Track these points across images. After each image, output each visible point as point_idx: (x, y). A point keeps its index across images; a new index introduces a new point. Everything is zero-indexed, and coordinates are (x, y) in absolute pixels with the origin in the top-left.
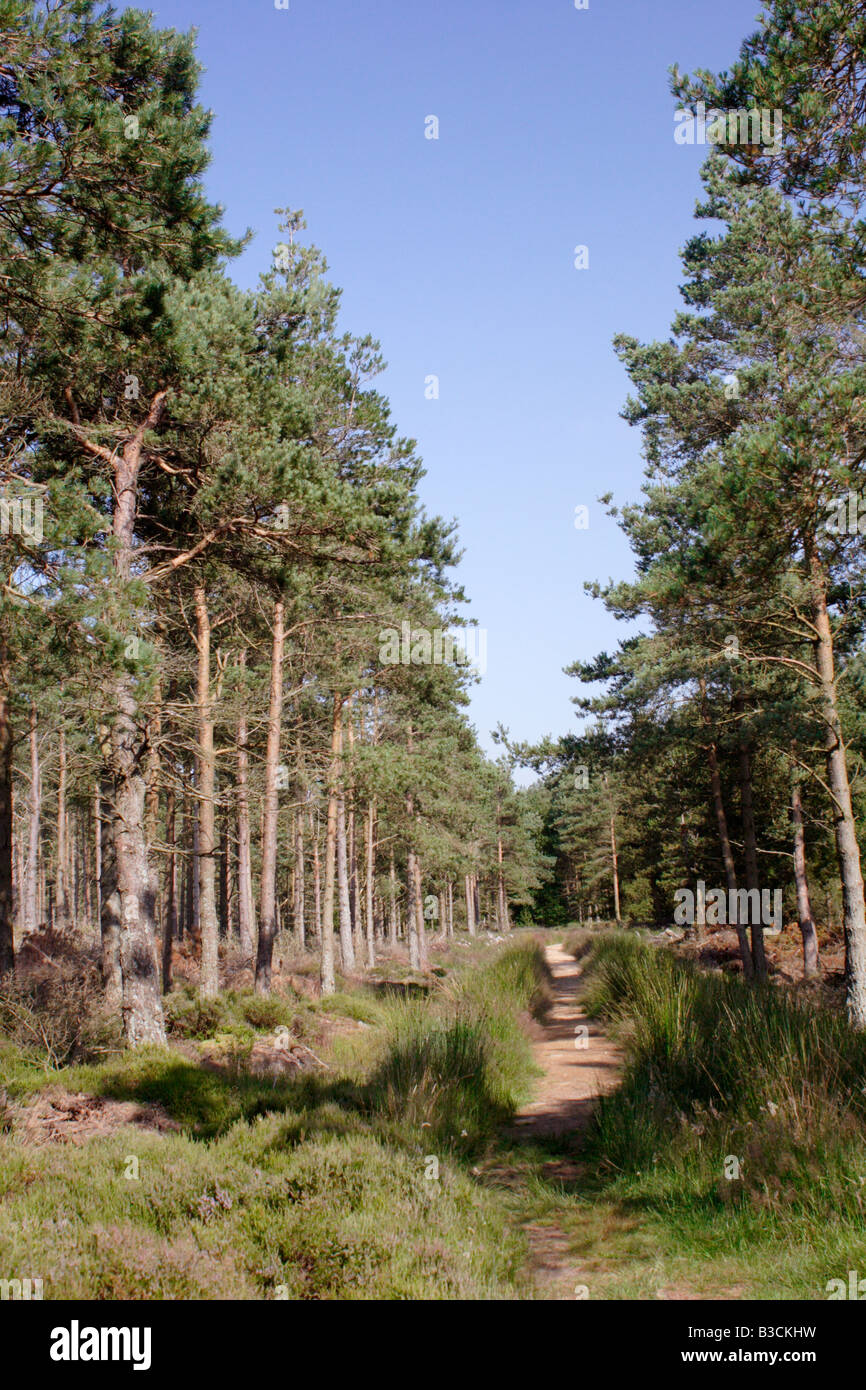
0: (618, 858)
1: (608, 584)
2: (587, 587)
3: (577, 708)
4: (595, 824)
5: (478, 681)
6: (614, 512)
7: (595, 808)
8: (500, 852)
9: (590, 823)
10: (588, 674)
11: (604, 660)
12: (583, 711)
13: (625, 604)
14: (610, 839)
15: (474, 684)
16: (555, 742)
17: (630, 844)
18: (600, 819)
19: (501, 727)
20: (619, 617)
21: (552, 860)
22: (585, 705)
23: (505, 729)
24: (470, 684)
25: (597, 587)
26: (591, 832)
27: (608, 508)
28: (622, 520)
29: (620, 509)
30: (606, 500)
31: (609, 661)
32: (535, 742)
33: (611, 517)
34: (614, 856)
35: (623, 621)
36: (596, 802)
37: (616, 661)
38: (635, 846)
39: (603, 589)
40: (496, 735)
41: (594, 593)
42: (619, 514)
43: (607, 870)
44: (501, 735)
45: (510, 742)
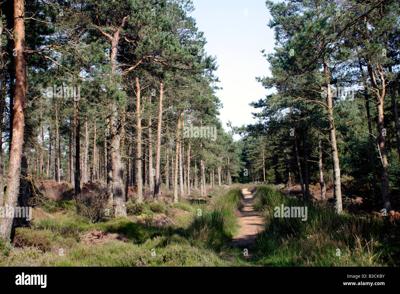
1: (263, 77)
2: (256, 78)
3: (253, 116)
4: (258, 152)
5: (222, 107)
6: (265, 55)
7: (258, 147)
8: (229, 160)
9: (256, 152)
10: (256, 106)
11: (261, 101)
12: (255, 117)
13: (268, 84)
14: (262, 157)
16: (246, 126)
17: (268, 158)
18: (260, 151)
19: (229, 122)
20: (266, 88)
21: (245, 163)
22: (255, 115)
23: (231, 122)
24: (220, 108)
25: (260, 79)
26: (257, 155)
27: (263, 54)
28: (268, 58)
29: (267, 54)
30: (263, 52)
31: (263, 102)
32: (240, 126)
33: (264, 57)
34: (264, 162)
35: (267, 89)
36: (258, 145)
37: (265, 102)
38: (270, 159)
40: (228, 124)
41: (259, 80)
42: (267, 56)
43: (262, 166)
44: (229, 124)
45: (232, 126)
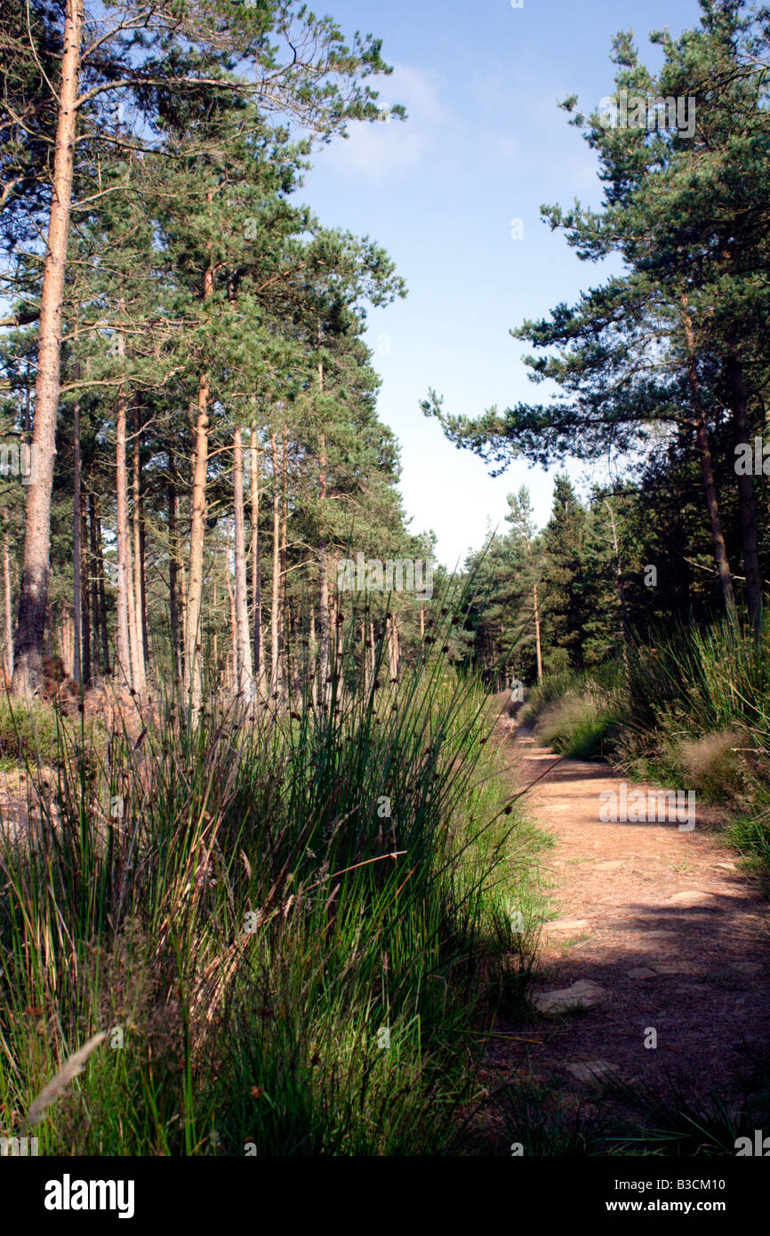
0: (540, 625)
1: (573, 207)
2: (545, 212)
3: (531, 370)
4: (518, 590)
5: (403, 295)
6: (578, 121)
7: (518, 575)
8: (423, 624)
9: (513, 589)
10: (542, 334)
11: (563, 314)
12: (538, 373)
13: (590, 242)
14: (533, 606)
15: (398, 298)
16: (501, 415)
17: (552, 610)
18: (523, 585)
19: (434, 396)
20: (583, 257)
21: (471, 635)
22: (540, 366)
23: (438, 397)
24: (392, 299)
25: (558, 213)
26: (514, 601)
27: (572, 116)
28: (589, 131)
29: (587, 117)
30: (568, 106)
31: (569, 315)
33: (575, 127)
34: (537, 623)
35: (589, 262)
36: (519, 569)
37: (577, 315)
38: (558, 613)
39: (565, 215)
40: (426, 406)
41: (553, 220)
42: (585, 123)
43: (530, 637)
44: (433, 407)
45: (444, 413)
